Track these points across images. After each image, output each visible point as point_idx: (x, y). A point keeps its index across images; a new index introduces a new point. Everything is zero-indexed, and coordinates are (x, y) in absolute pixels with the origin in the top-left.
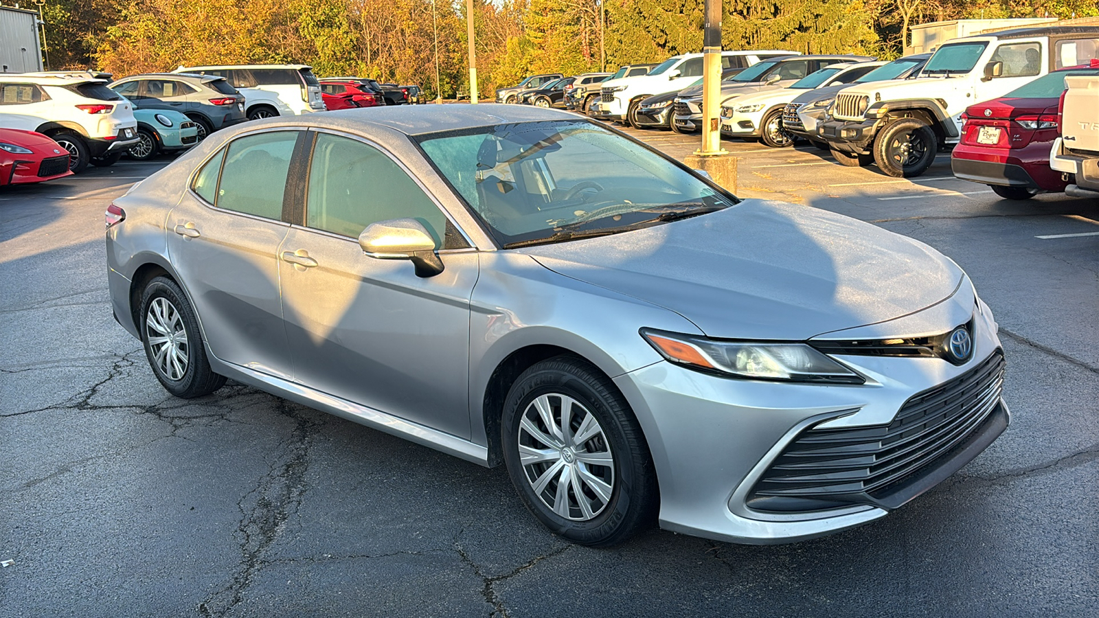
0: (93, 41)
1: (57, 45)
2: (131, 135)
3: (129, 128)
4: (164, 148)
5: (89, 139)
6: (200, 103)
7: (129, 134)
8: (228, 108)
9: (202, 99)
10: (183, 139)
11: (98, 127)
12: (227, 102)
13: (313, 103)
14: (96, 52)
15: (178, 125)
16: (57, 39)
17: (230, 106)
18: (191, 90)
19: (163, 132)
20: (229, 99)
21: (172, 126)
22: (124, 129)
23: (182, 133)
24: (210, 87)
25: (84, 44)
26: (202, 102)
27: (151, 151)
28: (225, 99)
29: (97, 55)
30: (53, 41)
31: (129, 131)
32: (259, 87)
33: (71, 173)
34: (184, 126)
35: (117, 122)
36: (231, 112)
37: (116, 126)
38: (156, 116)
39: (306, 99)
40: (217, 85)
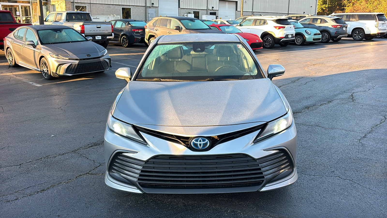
0: (346, 3)
1: (333, 4)
2: (291, 37)
3: (291, 34)
4: (306, 42)
5: (275, 37)
6: (328, 27)
7: (289, 37)
8: (338, 29)
9: (329, 25)
10: (313, 39)
11: (279, 34)
12: (338, 27)
13: (380, 28)
14: (346, 7)
15: (312, 34)
16: (334, 2)
17: (339, 28)
18: (326, 22)
19: (307, 36)
20: (339, 25)
21: (310, 34)
22: (289, 35)
23: (314, 37)
24: (333, 21)
25: (343, 4)
26: (329, 26)
27: (302, 43)
28: (337, 25)
29: (346, 8)
30: (333, 3)
31: (291, 35)
32: (359, 21)
33: (262, 48)
34: (315, 35)
35: (286, 32)
36: (339, 30)
37: (285, 33)
38: (306, 31)
39: (377, 26)
40: (336, 21)
